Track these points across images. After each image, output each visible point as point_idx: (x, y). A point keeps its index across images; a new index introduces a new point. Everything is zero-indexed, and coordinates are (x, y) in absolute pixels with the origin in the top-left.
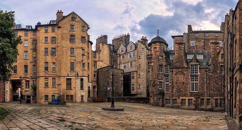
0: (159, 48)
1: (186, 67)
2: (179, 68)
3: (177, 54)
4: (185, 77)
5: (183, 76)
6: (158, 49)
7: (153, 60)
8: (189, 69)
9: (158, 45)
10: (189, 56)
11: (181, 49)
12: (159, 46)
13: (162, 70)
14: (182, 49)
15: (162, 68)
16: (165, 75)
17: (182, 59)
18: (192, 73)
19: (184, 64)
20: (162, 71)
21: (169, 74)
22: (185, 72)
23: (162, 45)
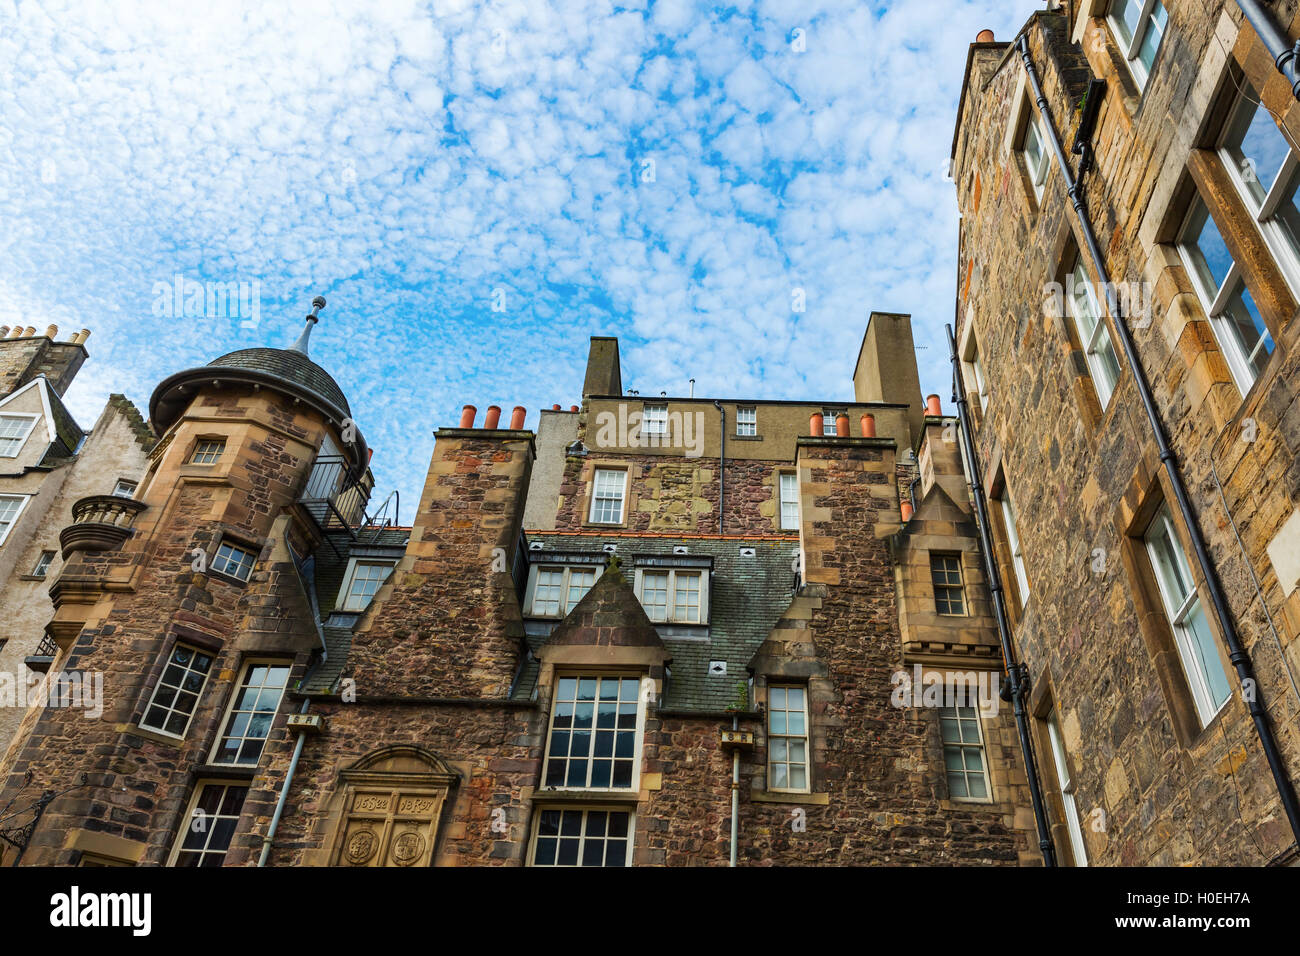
0: (255, 456)
1: (489, 692)
2: (411, 704)
3: (430, 549)
4: (457, 830)
5: (431, 810)
6: (224, 463)
7: (121, 562)
8: (522, 719)
9: (249, 415)
10: (556, 579)
11: (476, 496)
12: (262, 436)
13: (186, 702)
14: (497, 494)
15: (194, 684)
16: (199, 774)
17: (473, 609)
18: (555, 778)
19: (484, 656)
20: (177, 724)
21: (248, 775)
22: (474, 764)
23: (298, 438)
